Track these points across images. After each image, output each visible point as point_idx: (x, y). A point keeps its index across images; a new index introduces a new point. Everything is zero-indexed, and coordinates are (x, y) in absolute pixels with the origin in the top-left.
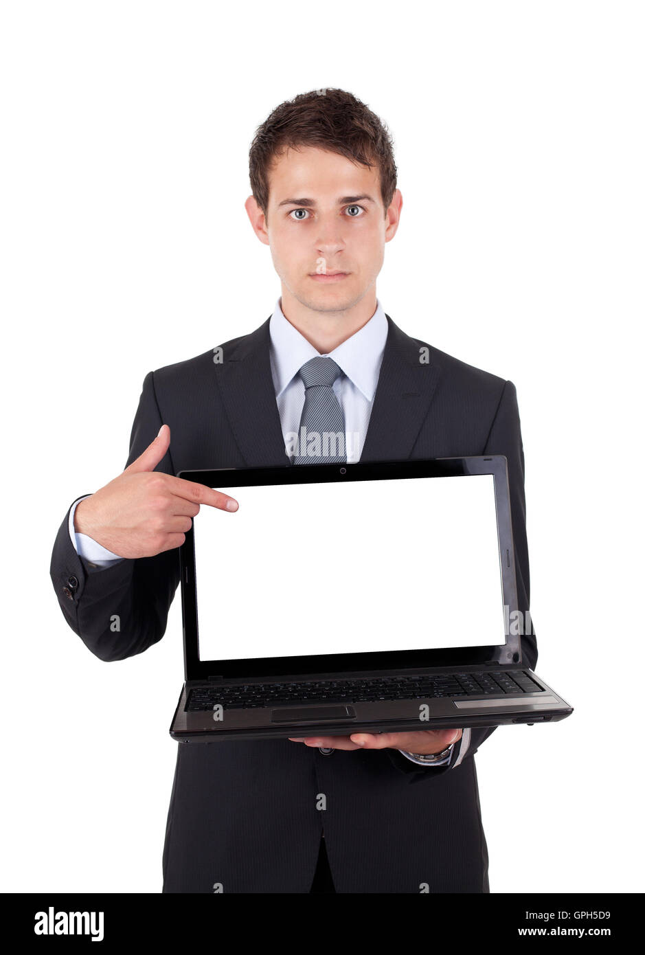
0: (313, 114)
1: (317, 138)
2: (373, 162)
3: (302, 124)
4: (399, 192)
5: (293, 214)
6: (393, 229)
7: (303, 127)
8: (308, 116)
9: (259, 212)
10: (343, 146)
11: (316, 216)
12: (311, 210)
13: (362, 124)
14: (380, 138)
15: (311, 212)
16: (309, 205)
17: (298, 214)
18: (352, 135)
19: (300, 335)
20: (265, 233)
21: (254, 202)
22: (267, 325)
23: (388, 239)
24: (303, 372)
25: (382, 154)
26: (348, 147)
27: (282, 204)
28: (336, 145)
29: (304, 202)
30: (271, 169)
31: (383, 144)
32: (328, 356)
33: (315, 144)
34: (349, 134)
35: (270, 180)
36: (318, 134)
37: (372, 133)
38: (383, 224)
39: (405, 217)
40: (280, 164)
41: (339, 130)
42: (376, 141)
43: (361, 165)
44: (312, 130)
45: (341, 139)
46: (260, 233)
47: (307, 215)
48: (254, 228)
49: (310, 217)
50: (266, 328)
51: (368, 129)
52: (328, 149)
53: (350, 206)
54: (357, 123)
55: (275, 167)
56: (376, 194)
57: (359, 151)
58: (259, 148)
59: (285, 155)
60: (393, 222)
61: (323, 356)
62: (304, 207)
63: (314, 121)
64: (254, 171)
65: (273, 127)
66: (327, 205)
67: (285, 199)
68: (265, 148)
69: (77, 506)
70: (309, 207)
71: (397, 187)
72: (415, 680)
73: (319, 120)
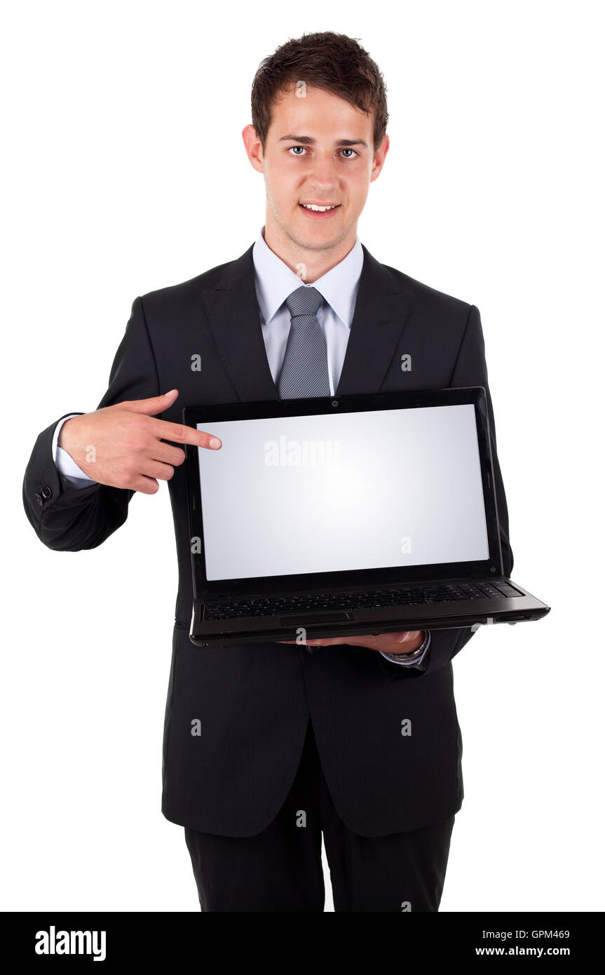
0: (323, 58)
1: (325, 81)
2: (371, 109)
3: (311, 66)
4: (388, 137)
5: (292, 151)
6: (378, 170)
7: (311, 69)
8: (316, 60)
9: (256, 141)
10: (348, 92)
11: (313, 155)
12: (309, 148)
13: (366, 73)
14: (379, 87)
15: (309, 150)
16: (310, 144)
17: (296, 150)
18: (357, 82)
19: (284, 264)
20: (259, 161)
21: (253, 131)
22: (250, 254)
23: (373, 179)
24: (289, 301)
25: (379, 102)
26: (351, 92)
27: (283, 139)
28: (342, 89)
29: (305, 140)
30: (276, 103)
31: (381, 92)
32: (312, 285)
33: (321, 86)
34: (353, 81)
35: (274, 113)
36: (325, 77)
37: (373, 82)
38: (371, 164)
39: (390, 159)
40: (285, 100)
41: (345, 76)
42: (376, 89)
43: (360, 110)
44: (320, 73)
45: (346, 84)
46: (255, 160)
47: (304, 152)
48: (249, 156)
49: (307, 154)
50: (249, 256)
51: (370, 78)
52: (333, 92)
53: (344, 149)
54: (362, 72)
55: (280, 102)
56: (368, 139)
57: (360, 97)
58: (265, 82)
59: (292, 93)
60: (379, 163)
61: (306, 286)
62: (303, 145)
63: (321, 65)
64: (259, 104)
65: (282, 64)
66: (324, 145)
67: (287, 134)
68: (271, 83)
69: (65, 422)
70: (308, 145)
71: (386, 132)
72: (406, 591)
73: (327, 64)
